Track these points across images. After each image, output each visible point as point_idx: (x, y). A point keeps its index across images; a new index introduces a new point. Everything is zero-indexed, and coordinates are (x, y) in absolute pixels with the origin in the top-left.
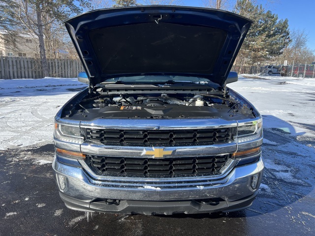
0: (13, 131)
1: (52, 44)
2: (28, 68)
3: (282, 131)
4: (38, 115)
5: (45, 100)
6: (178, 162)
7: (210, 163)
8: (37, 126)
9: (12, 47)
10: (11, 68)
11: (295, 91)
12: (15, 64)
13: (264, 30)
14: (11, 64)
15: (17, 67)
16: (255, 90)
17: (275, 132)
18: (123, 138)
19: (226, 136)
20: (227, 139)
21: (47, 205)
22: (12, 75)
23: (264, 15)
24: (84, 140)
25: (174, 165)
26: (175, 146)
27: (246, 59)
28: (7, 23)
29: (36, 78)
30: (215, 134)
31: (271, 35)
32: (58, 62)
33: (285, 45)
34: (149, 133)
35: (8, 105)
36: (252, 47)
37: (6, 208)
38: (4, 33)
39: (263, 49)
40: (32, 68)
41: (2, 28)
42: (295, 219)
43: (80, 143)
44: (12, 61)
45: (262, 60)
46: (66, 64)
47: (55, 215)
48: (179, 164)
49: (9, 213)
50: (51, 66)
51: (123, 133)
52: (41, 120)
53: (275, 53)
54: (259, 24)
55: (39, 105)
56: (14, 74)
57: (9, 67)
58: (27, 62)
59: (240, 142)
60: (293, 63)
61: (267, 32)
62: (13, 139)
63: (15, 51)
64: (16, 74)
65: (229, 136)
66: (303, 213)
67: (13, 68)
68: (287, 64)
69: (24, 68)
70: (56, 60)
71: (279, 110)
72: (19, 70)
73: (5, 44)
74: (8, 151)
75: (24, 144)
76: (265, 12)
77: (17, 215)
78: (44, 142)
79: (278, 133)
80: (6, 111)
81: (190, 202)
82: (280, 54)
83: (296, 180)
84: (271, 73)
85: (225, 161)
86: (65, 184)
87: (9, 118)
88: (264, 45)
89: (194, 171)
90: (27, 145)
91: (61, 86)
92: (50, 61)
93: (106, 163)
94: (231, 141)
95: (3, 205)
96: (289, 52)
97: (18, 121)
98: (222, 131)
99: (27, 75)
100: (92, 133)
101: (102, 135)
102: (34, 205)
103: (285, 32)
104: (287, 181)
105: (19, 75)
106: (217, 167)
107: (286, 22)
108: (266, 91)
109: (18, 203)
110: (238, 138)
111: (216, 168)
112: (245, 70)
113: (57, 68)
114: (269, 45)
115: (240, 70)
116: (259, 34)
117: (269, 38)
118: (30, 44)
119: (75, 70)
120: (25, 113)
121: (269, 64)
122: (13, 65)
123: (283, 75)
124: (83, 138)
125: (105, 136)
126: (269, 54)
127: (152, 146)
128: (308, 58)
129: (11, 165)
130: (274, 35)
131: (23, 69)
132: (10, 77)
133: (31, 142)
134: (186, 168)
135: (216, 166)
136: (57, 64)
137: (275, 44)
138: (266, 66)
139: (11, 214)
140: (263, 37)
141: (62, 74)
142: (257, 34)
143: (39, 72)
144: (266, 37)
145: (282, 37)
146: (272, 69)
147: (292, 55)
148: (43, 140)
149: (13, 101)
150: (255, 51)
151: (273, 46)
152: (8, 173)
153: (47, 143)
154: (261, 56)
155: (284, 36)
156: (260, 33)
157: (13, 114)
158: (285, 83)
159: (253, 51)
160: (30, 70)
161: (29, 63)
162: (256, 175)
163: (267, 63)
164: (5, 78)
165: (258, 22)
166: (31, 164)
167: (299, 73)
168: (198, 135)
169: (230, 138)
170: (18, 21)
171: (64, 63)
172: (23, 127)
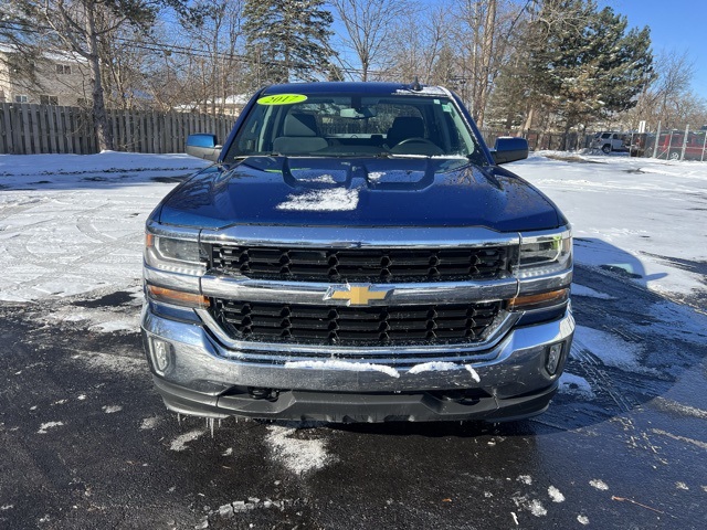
0: (40, 265)
1: (117, 76)
2: (65, 129)
3: (623, 271)
4: (91, 233)
5: (105, 202)
6: (398, 315)
7: (463, 318)
8: (93, 255)
9: (26, 81)
10: (26, 128)
11: (660, 188)
12: (35, 119)
13: (594, 51)
14: (26, 119)
15: (40, 127)
16: (570, 185)
17: (608, 273)
18: (286, 266)
19: (495, 264)
20: (499, 270)
21: (124, 408)
22: (28, 145)
23: (595, 16)
24: (208, 268)
25: (389, 321)
26: (392, 282)
27: (553, 118)
28: (16, 26)
29: (82, 153)
30: (474, 260)
31: (610, 63)
32: (131, 118)
33: (641, 87)
34: (339, 256)
35: (24, 209)
36: (568, 88)
37: (39, 415)
38: (10, 50)
39: (591, 94)
40: (72, 130)
41: (5, 38)
42: (636, 441)
43: (199, 274)
44: (30, 114)
45: (589, 120)
46: (149, 122)
47: (143, 427)
48: (400, 320)
49: (46, 422)
50: (115, 125)
51: (286, 254)
52: (100, 242)
53: (618, 104)
54: (585, 36)
55: (93, 211)
56: (33, 144)
57: (22, 126)
58: (63, 115)
59: (524, 276)
60: (659, 126)
61: (601, 57)
62: (42, 280)
63: (34, 92)
64: (37, 144)
65: (502, 263)
66: (655, 431)
67: (31, 130)
68: (646, 130)
69: (56, 130)
70: (126, 114)
71: (620, 228)
72: (44, 133)
73: (12, 75)
74: (33, 305)
75: (66, 290)
76: (599, 11)
77: (65, 426)
78: (109, 287)
79: (614, 275)
80: (21, 223)
81: (422, 396)
82: (630, 106)
83: (645, 369)
84: (609, 150)
85: (493, 316)
86: (168, 359)
87: (30, 236)
88: (594, 85)
89: (430, 335)
90: (74, 292)
91: (139, 170)
92: (113, 116)
93: (253, 316)
94: (506, 274)
95: (34, 408)
96: (651, 102)
97: (49, 244)
98: (489, 253)
99: (62, 147)
100: (223, 254)
101: (244, 258)
102: (99, 408)
103: (643, 56)
104: (626, 370)
105: (45, 145)
106: (478, 328)
107: (645, 35)
108: (595, 188)
109: (65, 404)
110: (521, 268)
111: (474, 329)
112: (550, 142)
113: (128, 131)
114: (605, 85)
115: (539, 142)
116: (583, 60)
117: (607, 69)
118: (66, 77)
119: (168, 136)
120: (64, 228)
121: (604, 130)
122: (31, 123)
123: (634, 154)
124: (205, 264)
125: (251, 260)
126: (606, 106)
127: (345, 282)
128: (694, 117)
129: (42, 331)
130: (618, 62)
131: (53, 132)
132: (24, 149)
133: (83, 288)
134: (414, 327)
135: (475, 324)
136: (128, 123)
137: (620, 84)
138: (599, 133)
139: (52, 424)
140: (594, 67)
141: (140, 143)
142: (579, 60)
143: (89, 139)
144: (600, 66)
145: (637, 67)
146: (610, 140)
147: (658, 110)
148: (108, 284)
149: (34, 202)
150: (575, 100)
151: (613, 87)
152: (37, 346)
153: (115, 290)
154: (588, 111)
155: (640, 65)
156: (587, 58)
157: (38, 229)
158: (638, 171)
159: (570, 97)
160: (69, 135)
161: (67, 118)
162: (557, 347)
163: (599, 127)
164: (14, 153)
165: (582, 32)
166: (86, 330)
167: (672, 151)
168: (439, 261)
169: (504, 268)
170: (43, 24)
171: (145, 120)
172: (62, 255)
